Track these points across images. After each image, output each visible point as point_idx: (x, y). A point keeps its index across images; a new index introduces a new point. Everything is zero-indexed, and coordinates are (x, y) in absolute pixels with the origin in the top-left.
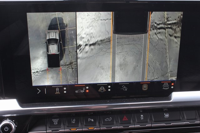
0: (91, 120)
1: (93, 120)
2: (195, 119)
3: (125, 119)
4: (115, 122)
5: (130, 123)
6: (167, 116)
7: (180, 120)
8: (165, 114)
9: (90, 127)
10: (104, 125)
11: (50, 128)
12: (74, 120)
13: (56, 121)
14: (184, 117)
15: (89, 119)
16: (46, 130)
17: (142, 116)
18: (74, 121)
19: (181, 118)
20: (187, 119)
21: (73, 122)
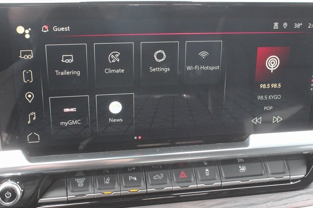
0: (133, 178)
1: (135, 179)
2: (284, 173)
3: (183, 175)
4: (168, 181)
5: (190, 181)
6: (243, 169)
7: (262, 175)
8: (240, 167)
9: (131, 188)
10: (152, 185)
11: (72, 191)
12: (108, 179)
13: (80, 182)
14: (267, 171)
15: (130, 178)
16: (66, 195)
17: (208, 170)
18: (108, 181)
19: (263, 173)
20: (272, 174)
21: (107, 183)
